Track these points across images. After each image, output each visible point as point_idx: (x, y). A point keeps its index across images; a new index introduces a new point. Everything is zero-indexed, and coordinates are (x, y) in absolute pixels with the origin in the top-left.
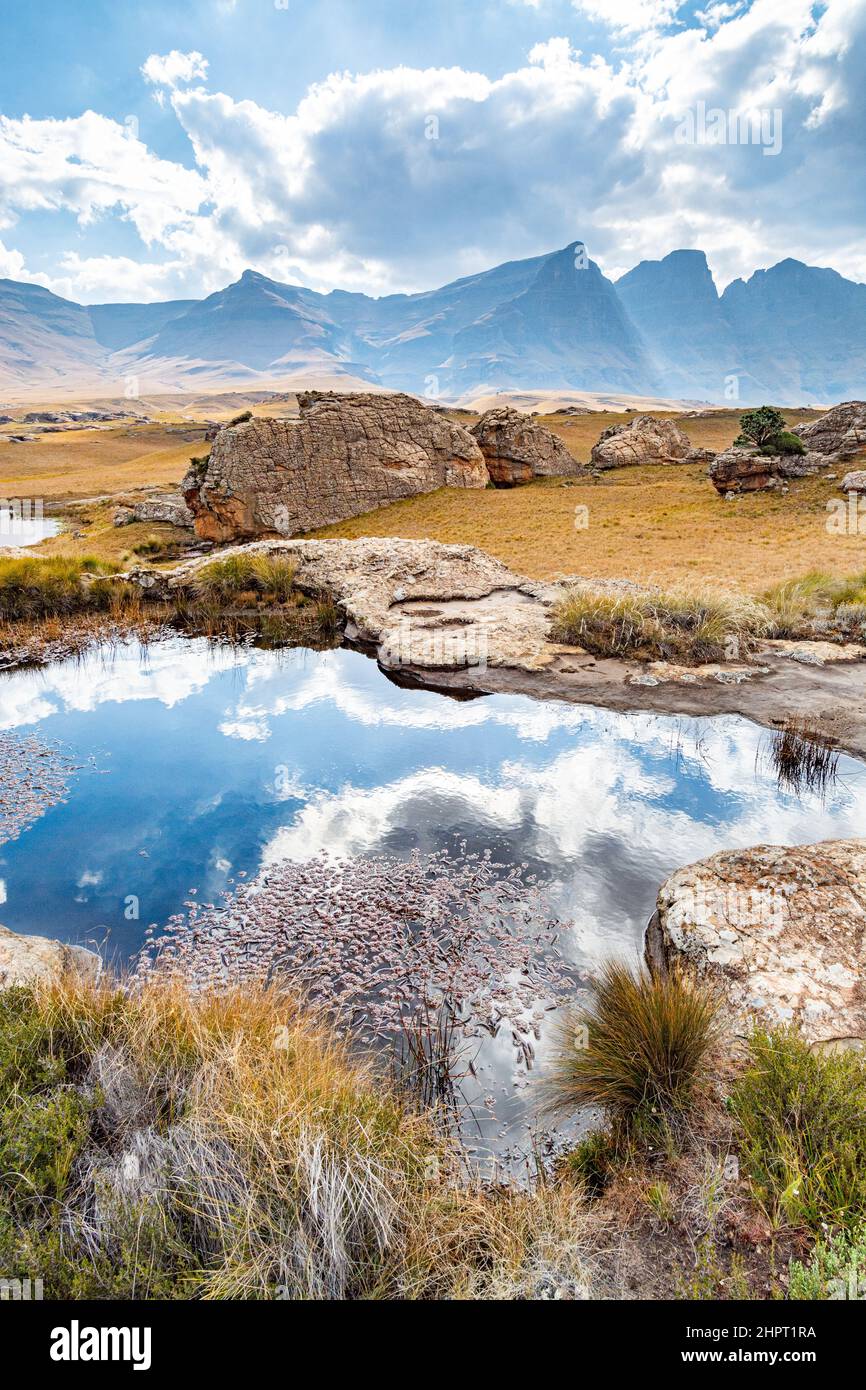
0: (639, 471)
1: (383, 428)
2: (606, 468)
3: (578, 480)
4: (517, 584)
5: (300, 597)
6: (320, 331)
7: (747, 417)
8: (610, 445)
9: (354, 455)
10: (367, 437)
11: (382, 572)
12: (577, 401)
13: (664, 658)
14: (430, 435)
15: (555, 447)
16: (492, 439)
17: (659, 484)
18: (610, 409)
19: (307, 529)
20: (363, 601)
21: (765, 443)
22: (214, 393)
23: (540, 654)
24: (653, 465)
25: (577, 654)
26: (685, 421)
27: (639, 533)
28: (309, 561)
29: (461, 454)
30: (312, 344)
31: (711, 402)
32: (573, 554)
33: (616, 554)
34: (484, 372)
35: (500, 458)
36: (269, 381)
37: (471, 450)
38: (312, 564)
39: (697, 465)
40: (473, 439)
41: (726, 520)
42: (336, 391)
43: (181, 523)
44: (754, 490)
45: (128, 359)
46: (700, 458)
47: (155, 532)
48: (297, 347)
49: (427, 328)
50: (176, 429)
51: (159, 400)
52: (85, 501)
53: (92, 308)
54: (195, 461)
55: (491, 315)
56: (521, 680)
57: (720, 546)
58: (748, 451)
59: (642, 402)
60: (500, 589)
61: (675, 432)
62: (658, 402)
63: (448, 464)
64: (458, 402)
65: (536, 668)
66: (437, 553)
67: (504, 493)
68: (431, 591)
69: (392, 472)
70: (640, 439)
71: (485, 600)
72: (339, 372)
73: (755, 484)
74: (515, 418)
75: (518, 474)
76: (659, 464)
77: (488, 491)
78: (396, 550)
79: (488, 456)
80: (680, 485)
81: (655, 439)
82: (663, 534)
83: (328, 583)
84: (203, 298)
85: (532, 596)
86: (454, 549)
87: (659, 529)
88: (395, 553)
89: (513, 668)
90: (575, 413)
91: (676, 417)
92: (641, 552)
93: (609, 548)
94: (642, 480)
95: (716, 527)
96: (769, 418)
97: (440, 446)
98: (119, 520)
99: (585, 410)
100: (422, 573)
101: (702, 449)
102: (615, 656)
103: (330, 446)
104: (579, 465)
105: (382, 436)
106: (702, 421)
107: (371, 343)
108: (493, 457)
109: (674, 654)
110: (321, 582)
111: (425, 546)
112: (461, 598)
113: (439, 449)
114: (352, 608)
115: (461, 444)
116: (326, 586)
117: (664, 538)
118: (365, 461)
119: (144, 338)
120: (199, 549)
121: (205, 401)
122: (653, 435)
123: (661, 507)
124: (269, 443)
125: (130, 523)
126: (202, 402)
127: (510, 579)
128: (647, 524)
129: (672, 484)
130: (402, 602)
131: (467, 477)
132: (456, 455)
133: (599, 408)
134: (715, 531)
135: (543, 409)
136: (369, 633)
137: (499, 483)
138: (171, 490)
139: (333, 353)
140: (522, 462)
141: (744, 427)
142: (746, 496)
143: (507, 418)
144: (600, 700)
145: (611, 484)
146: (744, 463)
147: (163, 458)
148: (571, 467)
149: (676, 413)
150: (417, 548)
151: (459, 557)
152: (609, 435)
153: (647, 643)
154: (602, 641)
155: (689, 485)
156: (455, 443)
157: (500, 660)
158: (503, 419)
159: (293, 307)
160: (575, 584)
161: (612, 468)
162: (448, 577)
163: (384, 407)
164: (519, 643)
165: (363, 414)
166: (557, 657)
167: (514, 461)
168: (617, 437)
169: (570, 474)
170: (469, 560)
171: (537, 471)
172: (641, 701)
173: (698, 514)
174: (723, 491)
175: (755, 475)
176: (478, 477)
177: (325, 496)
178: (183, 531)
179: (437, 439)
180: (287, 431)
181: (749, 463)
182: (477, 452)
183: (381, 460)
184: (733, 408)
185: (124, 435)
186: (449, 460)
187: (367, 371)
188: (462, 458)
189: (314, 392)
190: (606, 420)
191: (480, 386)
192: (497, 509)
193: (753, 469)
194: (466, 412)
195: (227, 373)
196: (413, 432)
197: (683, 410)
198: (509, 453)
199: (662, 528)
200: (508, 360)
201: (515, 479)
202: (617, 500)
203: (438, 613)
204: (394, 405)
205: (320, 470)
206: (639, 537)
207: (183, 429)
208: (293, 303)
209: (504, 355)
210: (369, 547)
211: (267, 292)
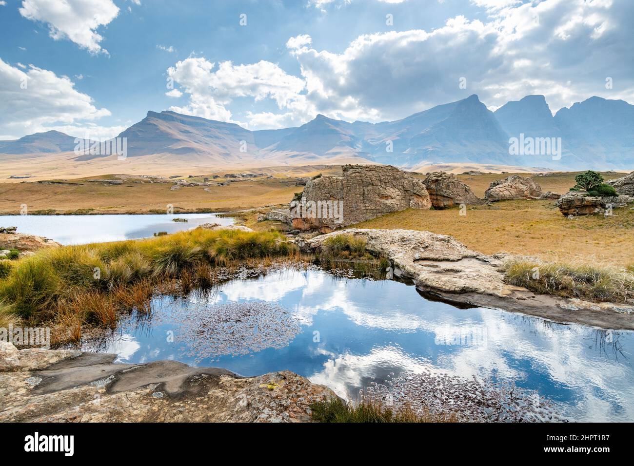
0: (514, 203)
1: (380, 181)
2: (495, 201)
3: (479, 207)
4: (475, 255)
5: (368, 255)
6: (348, 139)
7: (579, 176)
8: (497, 190)
9: (366, 193)
10: (373, 185)
11: (408, 245)
12: (474, 168)
13: (577, 296)
14: (403, 184)
15: (466, 190)
16: (433, 186)
17: (526, 210)
18: (493, 172)
19: (343, 226)
20: (402, 257)
21: (591, 189)
22: (300, 165)
23: (504, 290)
24: (521, 200)
25: (523, 291)
26: (537, 178)
27: (517, 235)
28: (372, 238)
29: (418, 193)
30: (344, 144)
31: (551, 168)
32: (480, 244)
33: (506, 245)
34: (425, 155)
35: (437, 195)
36: (324, 160)
37: (423, 191)
38: (374, 240)
39: (547, 201)
40: (424, 186)
41: (570, 230)
42: (359, 164)
43: (285, 221)
44: (586, 214)
45: (266, 152)
46: (549, 197)
47: (274, 225)
48: (338, 145)
49: (398, 136)
50: (283, 181)
51: (277, 169)
52: (244, 211)
53: (255, 132)
54: (296, 195)
55: (429, 129)
56: (496, 302)
57: (568, 244)
58: (581, 193)
59: (510, 168)
60: (466, 257)
61: (532, 183)
62: (520, 168)
63: (411, 198)
64: (412, 169)
65: (504, 296)
66: (433, 238)
67: (440, 212)
68: (432, 256)
69: (383, 201)
70: (513, 187)
71: (460, 262)
72: (355, 156)
73: (587, 211)
74: (445, 176)
75: (446, 203)
76: (525, 199)
77: (432, 211)
78: (413, 235)
79: (431, 194)
80: (539, 211)
81: (523, 187)
82: (531, 236)
83: (382, 249)
84: (299, 127)
85: (485, 261)
86: (441, 236)
87: (529, 233)
88: (413, 237)
89: (491, 295)
90: (473, 174)
91: (531, 176)
92: (520, 245)
93: (501, 242)
94: (516, 207)
95: (564, 233)
96: (593, 177)
97: (407, 189)
98: (260, 219)
99: (479, 173)
100: (427, 247)
101: (550, 192)
102: (547, 293)
103: (356, 189)
104: (479, 199)
105: (379, 184)
106: (546, 178)
107: (371, 143)
108: (433, 195)
109: (582, 295)
110: (378, 248)
111: (427, 234)
112: (448, 260)
113: (406, 191)
114: (397, 261)
115: (417, 188)
116: (381, 250)
117: (533, 238)
118: (371, 196)
119: (274, 143)
120: (292, 233)
121: (296, 169)
122: (520, 185)
123: (528, 221)
124: (328, 187)
125: (264, 220)
126: (295, 169)
127: (470, 252)
128: (522, 230)
129: (533, 210)
130: (418, 260)
131: (420, 204)
132: (415, 194)
133: (487, 172)
134: (564, 236)
135: (456, 172)
136: (408, 273)
137: (436, 207)
138: (280, 207)
139: (353, 147)
140: (449, 197)
141: (577, 181)
142: (581, 217)
143: (441, 176)
144: (545, 315)
145: (498, 209)
146: (579, 200)
147: (278, 193)
148: (474, 200)
149: (531, 174)
150: (424, 235)
151: (444, 240)
152: (495, 185)
153: (565, 288)
154: (537, 285)
155: (544, 211)
156: (415, 188)
157: (483, 290)
158: (439, 176)
159: (338, 129)
160: (503, 257)
161: (498, 201)
162: (439, 249)
163: (381, 171)
164: (490, 283)
165: (371, 174)
166: (513, 291)
167: (444, 196)
168: (500, 186)
169: (474, 204)
170: (449, 242)
171: (457, 202)
172: (570, 317)
173: (552, 226)
174: (566, 215)
175: (586, 206)
176: (426, 204)
177: (352, 211)
178: (286, 225)
179: (406, 186)
180: (337, 182)
181: (582, 200)
182: (426, 192)
183: (378, 195)
184: (565, 171)
185: (261, 183)
186: (411, 196)
187: (369, 155)
188: (418, 195)
189: (350, 165)
190: (491, 178)
191: (423, 161)
192: (436, 220)
193: (585, 203)
194: (416, 173)
195: (306, 157)
196: (394, 183)
197: (535, 173)
198: (442, 193)
199: (532, 232)
200: (437, 149)
201: (445, 205)
202: (502, 217)
203: (437, 266)
204: (386, 171)
205: (350, 199)
206: (518, 237)
207: (286, 181)
208: (337, 127)
209: (436, 147)
210: (400, 233)
211: (327, 123)
